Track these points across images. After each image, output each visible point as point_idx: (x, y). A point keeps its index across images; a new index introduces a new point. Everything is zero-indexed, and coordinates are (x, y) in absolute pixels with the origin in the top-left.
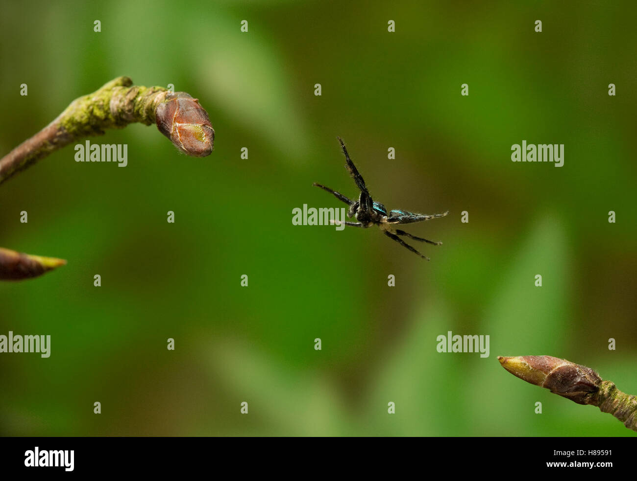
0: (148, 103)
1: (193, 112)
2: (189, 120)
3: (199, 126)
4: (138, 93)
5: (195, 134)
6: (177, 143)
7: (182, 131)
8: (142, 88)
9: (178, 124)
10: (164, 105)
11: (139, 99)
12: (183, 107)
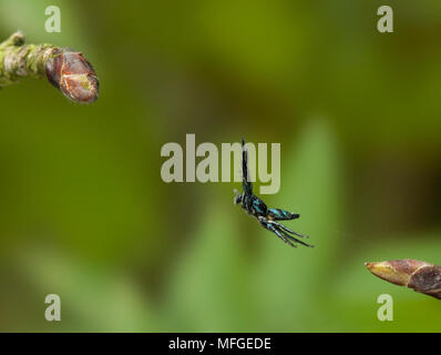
0: (38, 59)
1: (78, 64)
2: (75, 72)
3: (85, 76)
4: (29, 51)
5: (81, 84)
6: (67, 92)
7: (69, 81)
8: (32, 46)
9: (65, 76)
10: (52, 60)
11: (30, 56)
12: (69, 60)
